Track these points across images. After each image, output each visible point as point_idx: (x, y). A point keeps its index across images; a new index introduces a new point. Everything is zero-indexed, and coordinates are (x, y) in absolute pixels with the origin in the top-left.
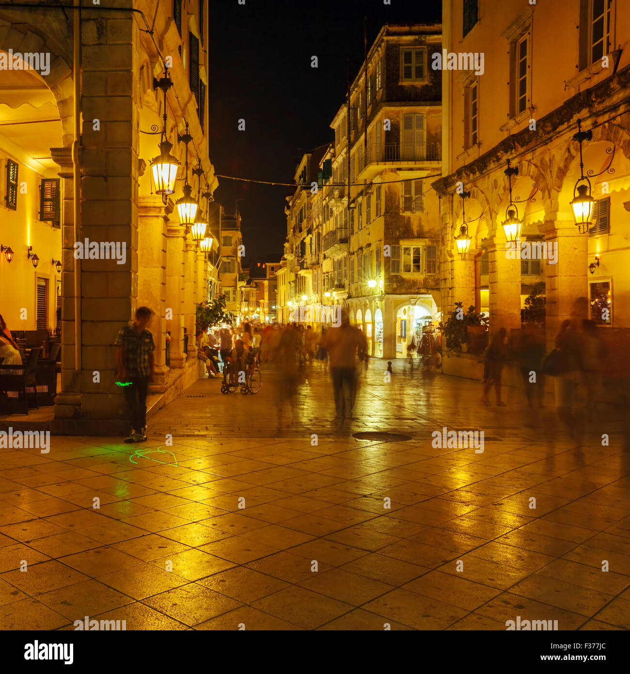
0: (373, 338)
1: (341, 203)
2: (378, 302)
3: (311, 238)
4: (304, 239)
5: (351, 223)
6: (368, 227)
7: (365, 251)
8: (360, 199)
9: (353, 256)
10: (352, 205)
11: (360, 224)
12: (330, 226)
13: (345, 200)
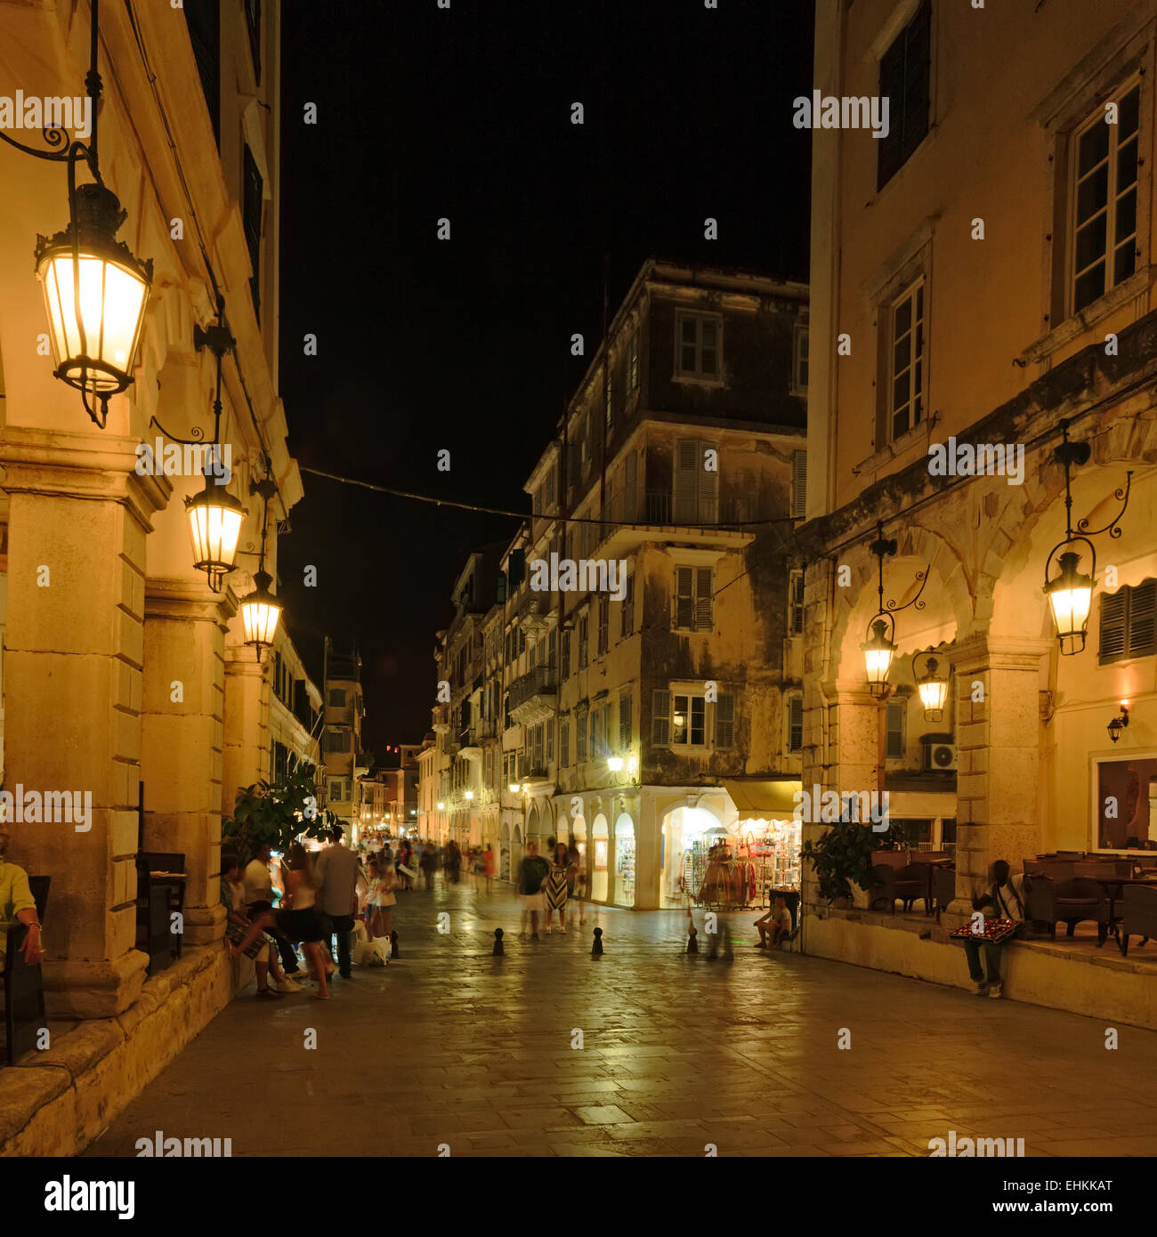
1: (543, 622)
2: (624, 800)
3: (482, 694)
4: (469, 696)
5: (562, 657)
6: (601, 659)
7: (594, 706)
8: (583, 611)
9: (567, 718)
10: (568, 624)
11: (583, 656)
12: (521, 666)
13: (552, 619)
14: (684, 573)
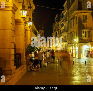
0: (75, 53)
2: (77, 45)
4: (57, 32)
5: (68, 27)
6: (73, 27)
7: (72, 33)
8: (71, 21)
9: (69, 34)
12: (63, 28)
13: (67, 22)
14: (83, 16)
